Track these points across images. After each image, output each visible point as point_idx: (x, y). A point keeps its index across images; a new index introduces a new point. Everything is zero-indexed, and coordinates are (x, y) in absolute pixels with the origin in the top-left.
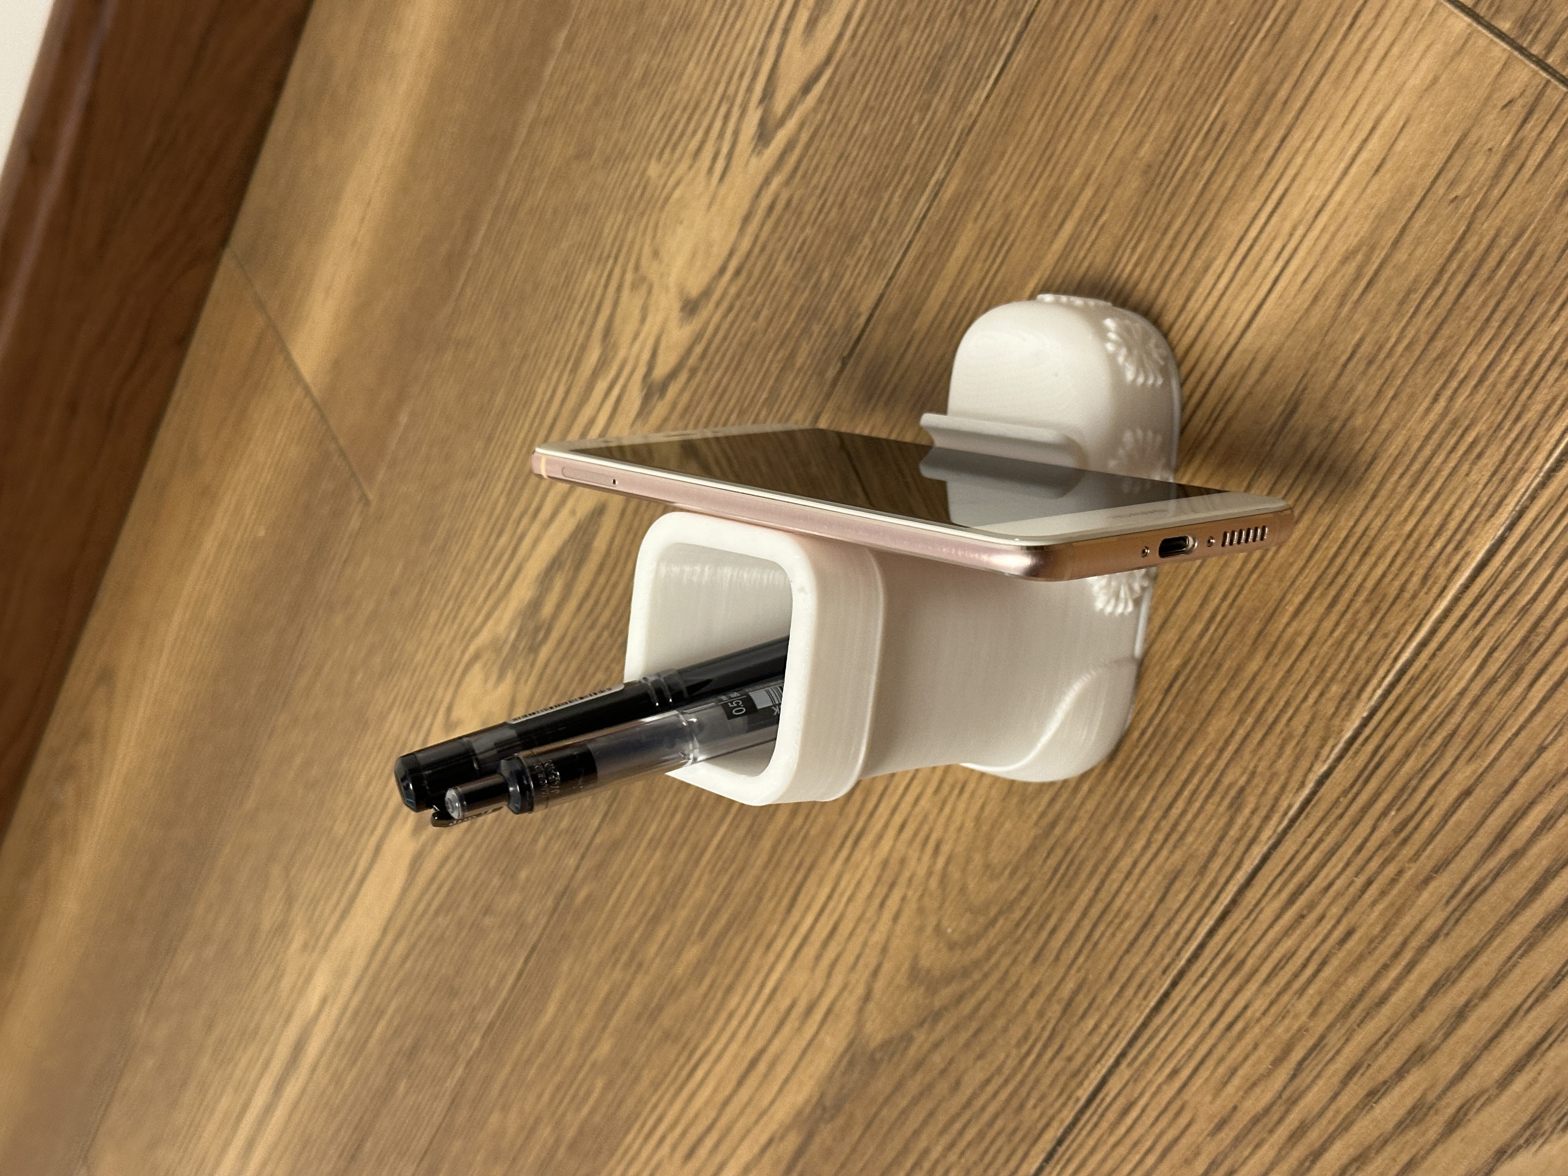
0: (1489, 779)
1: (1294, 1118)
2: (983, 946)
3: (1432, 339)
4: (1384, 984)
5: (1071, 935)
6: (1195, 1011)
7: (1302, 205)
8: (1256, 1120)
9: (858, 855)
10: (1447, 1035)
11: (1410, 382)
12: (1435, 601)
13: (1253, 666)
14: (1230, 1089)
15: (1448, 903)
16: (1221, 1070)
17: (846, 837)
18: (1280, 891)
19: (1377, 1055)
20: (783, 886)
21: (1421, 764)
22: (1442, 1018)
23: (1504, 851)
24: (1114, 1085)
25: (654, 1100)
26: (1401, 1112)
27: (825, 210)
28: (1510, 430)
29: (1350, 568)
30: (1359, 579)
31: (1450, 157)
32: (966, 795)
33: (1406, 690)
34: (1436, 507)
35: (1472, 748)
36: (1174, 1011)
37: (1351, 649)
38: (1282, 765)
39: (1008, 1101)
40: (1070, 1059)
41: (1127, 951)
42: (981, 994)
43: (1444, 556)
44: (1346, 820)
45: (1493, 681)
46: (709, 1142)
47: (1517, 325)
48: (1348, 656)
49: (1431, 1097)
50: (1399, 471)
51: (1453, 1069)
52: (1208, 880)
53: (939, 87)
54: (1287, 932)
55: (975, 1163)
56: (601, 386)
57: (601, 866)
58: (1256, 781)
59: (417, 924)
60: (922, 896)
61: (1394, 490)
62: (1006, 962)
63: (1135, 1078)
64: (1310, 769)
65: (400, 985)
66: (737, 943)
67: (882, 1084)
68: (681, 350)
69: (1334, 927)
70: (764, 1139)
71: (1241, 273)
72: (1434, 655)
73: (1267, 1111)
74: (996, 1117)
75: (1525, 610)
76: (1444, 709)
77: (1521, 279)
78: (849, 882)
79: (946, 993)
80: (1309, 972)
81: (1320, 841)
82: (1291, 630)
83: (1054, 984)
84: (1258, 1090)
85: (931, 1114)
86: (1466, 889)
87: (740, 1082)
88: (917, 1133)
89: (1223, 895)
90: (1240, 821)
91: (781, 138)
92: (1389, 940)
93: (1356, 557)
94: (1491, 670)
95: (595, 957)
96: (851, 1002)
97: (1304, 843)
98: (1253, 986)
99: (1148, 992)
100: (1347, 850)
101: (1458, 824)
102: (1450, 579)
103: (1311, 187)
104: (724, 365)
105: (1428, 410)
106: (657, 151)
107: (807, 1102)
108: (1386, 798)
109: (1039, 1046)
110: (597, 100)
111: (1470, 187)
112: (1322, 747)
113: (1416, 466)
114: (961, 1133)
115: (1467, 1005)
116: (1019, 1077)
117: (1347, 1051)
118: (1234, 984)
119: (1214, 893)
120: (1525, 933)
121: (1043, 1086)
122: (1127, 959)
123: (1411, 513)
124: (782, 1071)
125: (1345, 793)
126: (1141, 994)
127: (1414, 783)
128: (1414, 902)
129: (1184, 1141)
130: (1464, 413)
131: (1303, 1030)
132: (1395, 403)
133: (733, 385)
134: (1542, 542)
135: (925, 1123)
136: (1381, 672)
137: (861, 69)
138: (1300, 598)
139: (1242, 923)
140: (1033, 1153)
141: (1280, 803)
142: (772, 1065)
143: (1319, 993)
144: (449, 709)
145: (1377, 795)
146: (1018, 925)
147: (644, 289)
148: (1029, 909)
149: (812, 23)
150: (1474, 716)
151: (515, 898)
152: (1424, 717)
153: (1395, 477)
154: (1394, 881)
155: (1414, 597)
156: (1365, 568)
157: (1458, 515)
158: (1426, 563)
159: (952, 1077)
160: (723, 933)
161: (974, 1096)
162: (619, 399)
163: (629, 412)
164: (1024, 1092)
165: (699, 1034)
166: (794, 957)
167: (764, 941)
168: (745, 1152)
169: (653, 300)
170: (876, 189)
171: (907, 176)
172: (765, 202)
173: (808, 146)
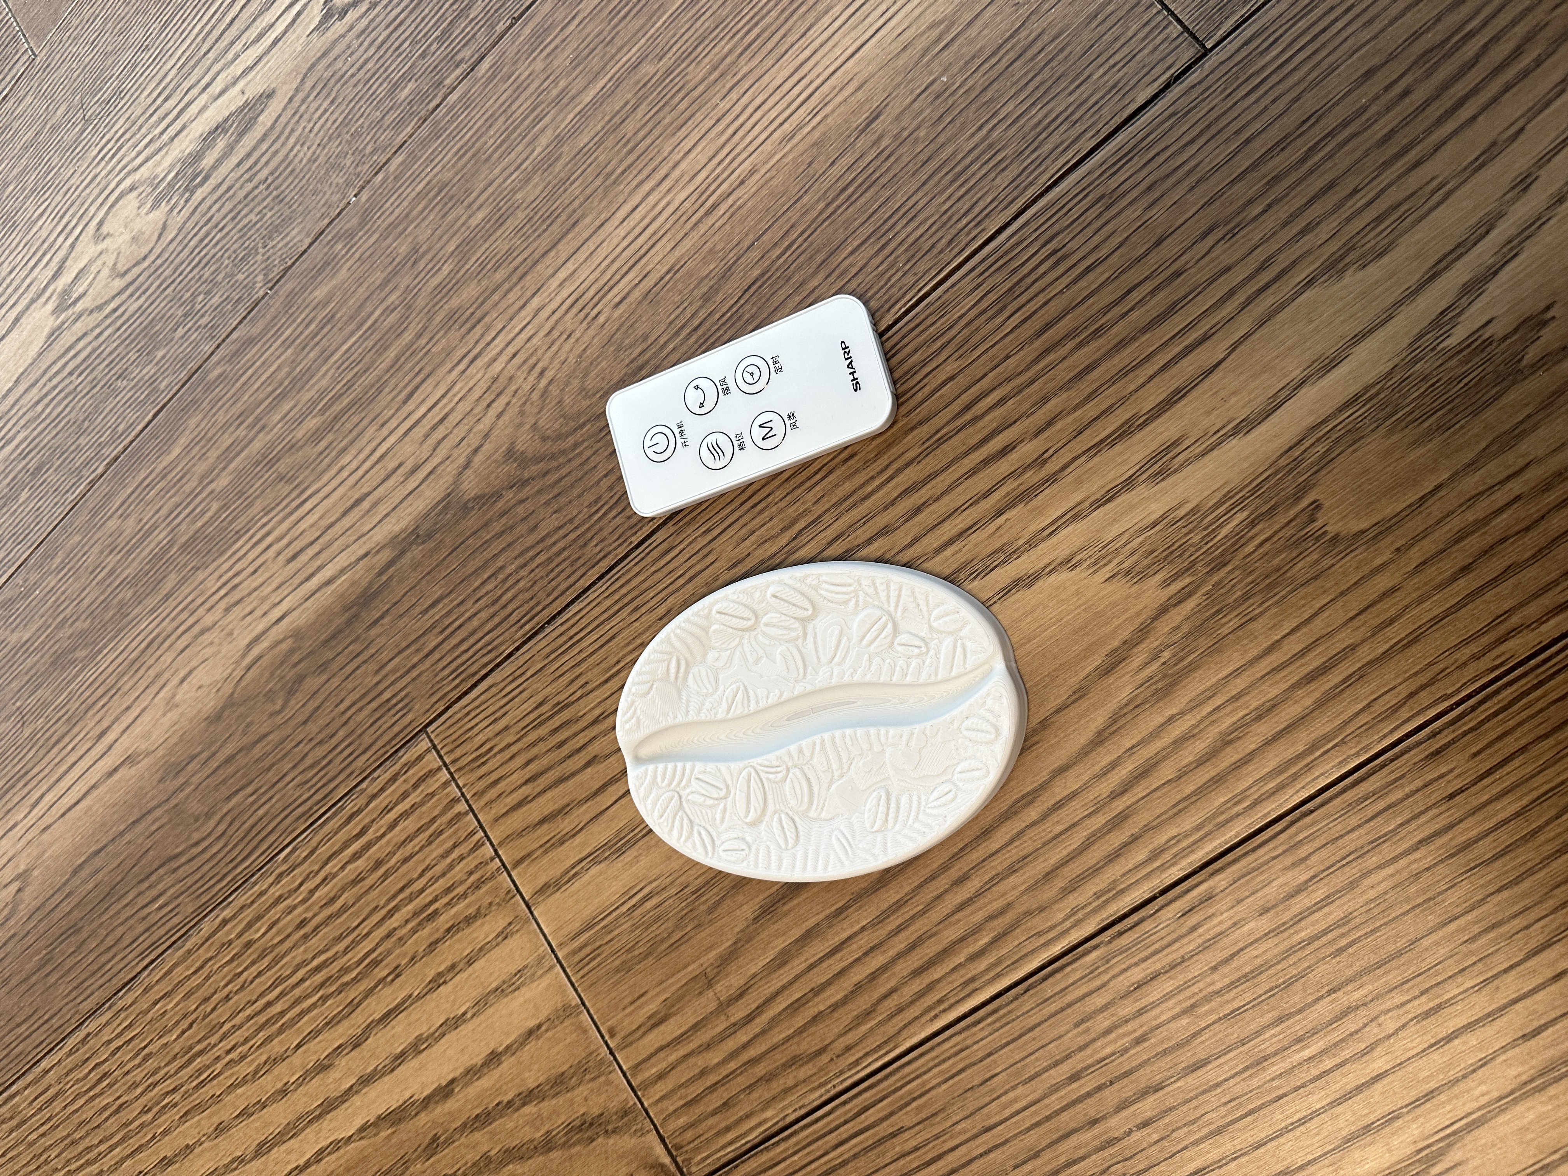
0: (967, 371)
2: (571, 440)
3: (984, 90)
9: (472, 370)
10: (907, 521)
11: (964, 114)
13: (815, 282)
14: (748, 543)
17: (464, 356)
20: (401, 385)
22: (906, 510)
25: (264, 520)
29: (898, 227)
32: (572, 340)
33: (923, 310)
35: (960, 352)
37: (889, 279)
39: (575, 540)
42: (564, 471)
46: (311, 551)
47: (1047, 91)
55: (542, 578)
57: (235, 355)
59: (51, 379)
60: (525, 403)
61: (939, 181)
62: (588, 453)
66: (355, 419)
67: (471, 522)
70: (361, 552)
72: (946, 291)
74: (564, 549)
75: (1015, 270)
76: (948, 324)
77: (1053, 64)
78: (460, 389)
79: (534, 469)
80: (818, 477)
82: (847, 262)
84: (767, 545)
85: (510, 544)
86: (938, 436)
87: (345, 514)
88: (496, 555)
93: (905, 220)
94: (984, 304)
95: (221, 418)
96: (451, 469)
101: (942, 396)
102: (967, 244)
105: (973, 134)
107: (404, 530)
109: (606, 507)
113: (958, 169)
114: (532, 559)
115: (923, 504)
116: (587, 526)
117: (835, 525)
120: (972, 465)
121: (605, 533)
123: (948, 199)
124: (383, 509)
129: (706, 572)
130: (999, 140)
131: (807, 511)
134: (1035, 230)
136: (908, 297)
138: (856, 243)
140: (590, 573)
142: (375, 504)
143: (824, 489)
150: (967, 331)
155: (940, 252)
156: (909, 229)
157: (981, 205)
158: (953, 231)
159: (532, 522)
160: (343, 412)
161: (548, 535)
162: (299, 14)
163: (310, 23)
164: (589, 535)
165: (311, 479)
166: (406, 434)
167: (380, 420)
168: (342, 560)
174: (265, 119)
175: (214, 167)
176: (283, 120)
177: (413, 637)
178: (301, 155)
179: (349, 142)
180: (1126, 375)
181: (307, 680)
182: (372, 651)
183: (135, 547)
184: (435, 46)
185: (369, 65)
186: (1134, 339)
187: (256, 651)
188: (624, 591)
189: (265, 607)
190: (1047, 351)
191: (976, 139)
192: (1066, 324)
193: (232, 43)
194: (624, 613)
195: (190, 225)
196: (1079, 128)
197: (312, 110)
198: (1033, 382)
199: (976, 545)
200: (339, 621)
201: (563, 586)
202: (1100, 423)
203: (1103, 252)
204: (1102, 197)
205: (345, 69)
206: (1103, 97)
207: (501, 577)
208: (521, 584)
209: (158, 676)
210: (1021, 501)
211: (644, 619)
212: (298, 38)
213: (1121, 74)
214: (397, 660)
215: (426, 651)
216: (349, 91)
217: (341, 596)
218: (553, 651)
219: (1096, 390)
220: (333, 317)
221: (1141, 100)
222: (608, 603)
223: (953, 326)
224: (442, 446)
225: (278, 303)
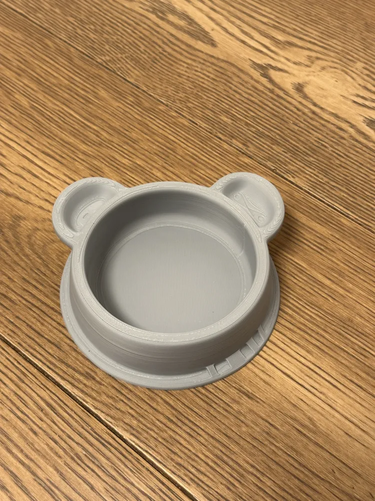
2: (30, 252)
3: (277, 464)
4: (15, 451)
5: (34, 296)
7: (333, 397)
12: (170, 470)
15: (48, 480)
18: (52, 399)
21: (104, 465)
27: (339, 157)
29: (184, 427)
30: (179, 432)
31: (351, 468)
33: (134, 457)
34: (208, 468)
35: (110, 490)
37: (151, 430)
38: (104, 398)
41: (28, 325)
42: (10, 252)
43: (188, 473)
44: (81, 430)
48: (148, 428)
50: (223, 450)
52: (57, 363)
54: (35, 403)
56: (267, 42)
57: (61, 53)
58: (98, 385)
62: (23, 264)
64: (102, 412)
66: (30, 126)
68: (282, 85)
69: (38, 426)
71: (306, 369)
72: (148, 470)
76: (126, 476)
78: (55, 183)
79: (10, 234)
80: (20, 414)
81: (73, 418)
82: (159, 400)
83: (14, 289)
86: (53, 489)
89: (51, 371)
90: (81, 378)
91: (370, 131)
92: (33, 453)
93: (188, 431)
95: (23, 50)
97: (72, 410)
98: (14, 387)
99: (11, 336)
100: (69, 431)
102: (179, 476)
103: (339, 401)
104: (274, 107)
105: (248, 463)
106: (367, 67)
108: (90, 449)
111: (338, 479)
112: (111, 417)
113: (225, 458)
115: (7, 490)
118: (14, 378)
119: (51, 366)
122: (25, 325)
123: (207, 456)
125: (92, 429)
126: (10, 333)
127: (96, 462)
128: (48, 464)
130: (246, 480)
132: (251, 446)
133: (266, 112)
138: (171, 402)
139: (39, 381)
141: (89, 398)
143: (11, 419)
145: (91, 445)
146: (38, 269)
147: (308, 63)
148: (45, 275)
150: (123, 490)
151: (47, 6)
152: (123, 466)
154: (56, 453)
155: (172, 459)
156: (184, 435)
157: (205, 479)
158: (186, 465)
160: (33, 118)
162: (261, 52)
163: (256, 58)
166: (24, 156)
167: (30, 140)
169: (304, 68)
170: (347, 184)
171: (352, 199)
172: (344, 125)
173: (367, 147)
174: (199, 45)
175: (169, 22)
176: (200, 54)
178: (182, 68)
179: (192, 93)
184: (254, 130)
185: (237, 96)
191: (246, 465)
193: (239, 19)
195: (134, 14)
197: (208, 69)
205: (233, 82)
212: (247, 54)
216: (221, 88)
220: (90, 103)
223: (125, 479)
224: (19, 178)
225: (95, 71)
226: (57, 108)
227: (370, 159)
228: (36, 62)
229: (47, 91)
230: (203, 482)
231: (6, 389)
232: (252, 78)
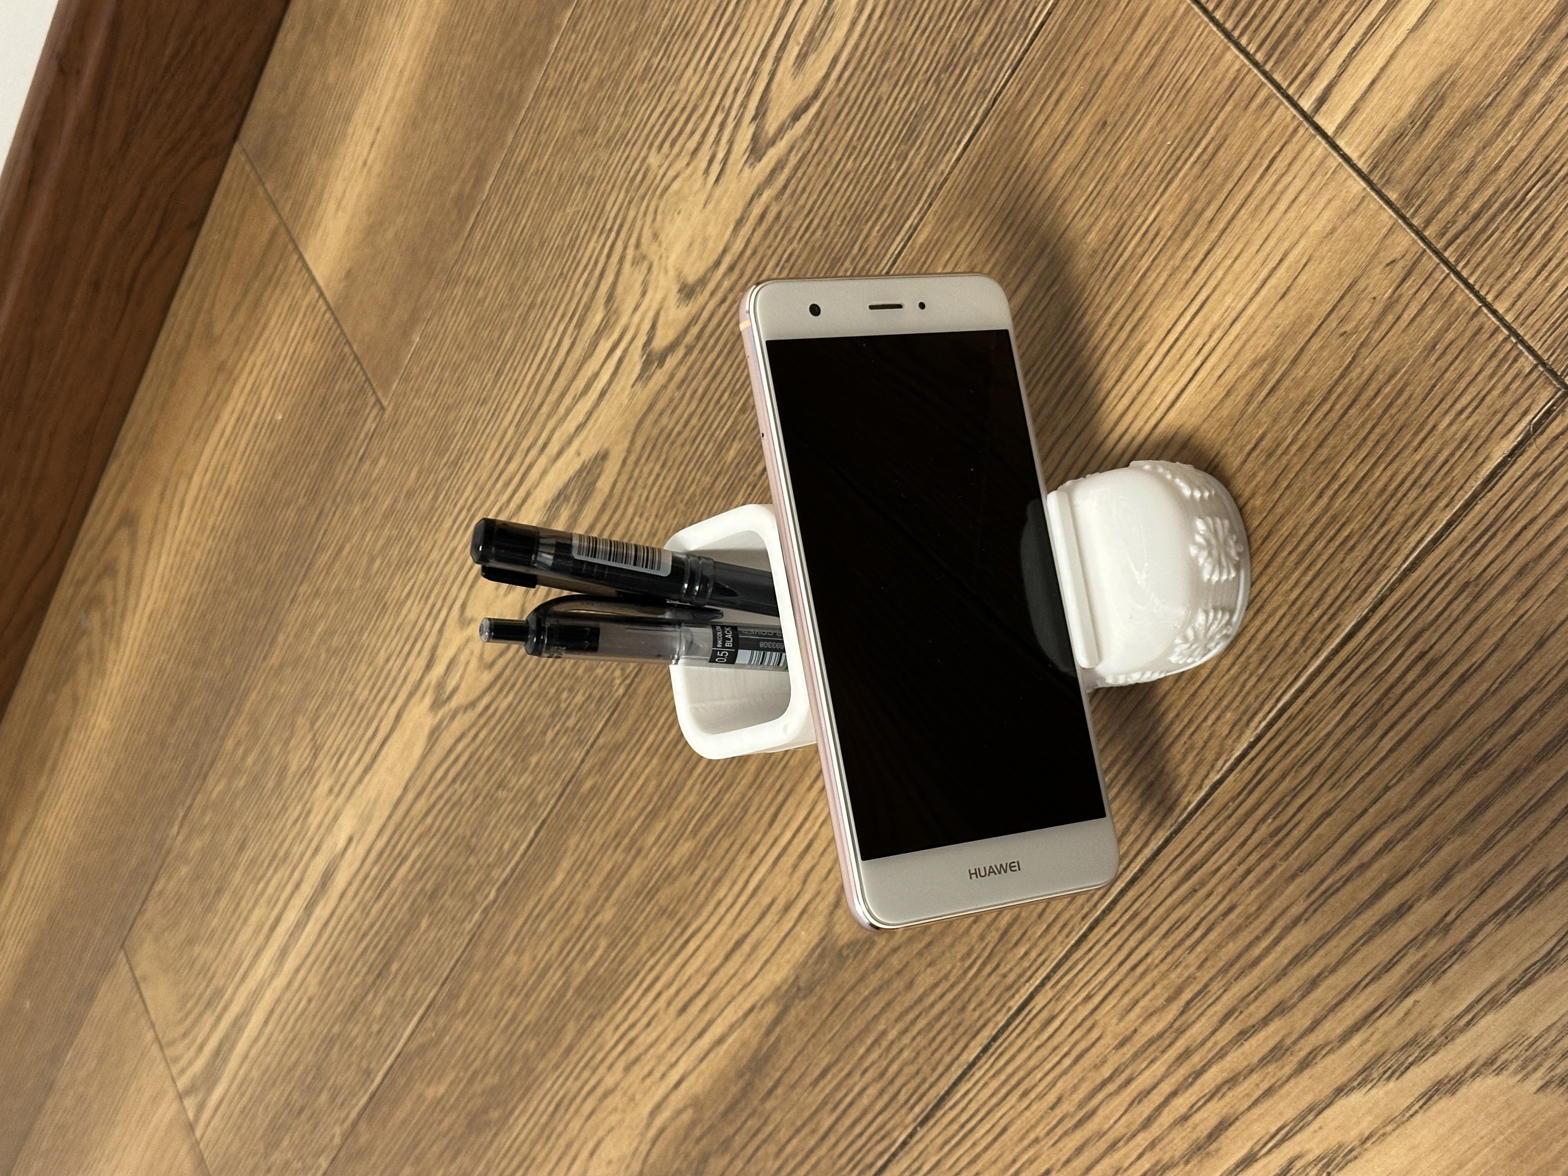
0: (1345, 804)
1: (1181, 1045)
3: (1320, 446)
4: (1257, 951)
6: (1107, 953)
7: (1220, 313)
8: (1151, 1042)
10: (1303, 997)
11: (1301, 477)
12: (1312, 659)
14: (1132, 1015)
15: (1308, 896)
16: (1126, 1000)
18: (1178, 868)
19: (1249, 1005)
20: (765, 804)
21: (1293, 785)
22: (1300, 983)
23: (1354, 863)
24: (1040, 1001)
25: (652, 962)
26: (1265, 1050)
27: (812, 228)
28: (1377, 532)
30: (1253, 631)
31: (1342, 298)
33: (1285, 726)
34: (1315, 584)
35: (1333, 781)
36: (1090, 950)
37: (1243, 685)
38: (1185, 769)
39: (953, 1002)
40: (1005, 976)
43: (1320, 624)
44: (1233, 820)
45: (1352, 729)
46: (699, 1002)
47: (1388, 448)
48: (1240, 691)
49: (1288, 1042)
50: (1289, 549)
51: (1307, 1023)
53: (915, 142)
54: (1182, 901)
55: (924, 1048)
56: (604, 346)
57: (604, 764)
59: (436, 787)
61: (1284, 563)
63: (1057, 998)
64: (1206, 776)
65: (421, 837)
66: (725, 844)
67: (848, 976)
68: (680, 327)
69: (1220, 902)
70: (747, 1006)
71: (1168, 359)
72: (1307, 702)
73: (1161, 1035)
74: (942, 1013)
75: (1380, 678)
76: (1313, 746)
77: (1393, 411)
80: (1198, 934)
81: (1212, 834)
84: (1154, 1019)
85: (888, 1004)
86: (1323, 887)
87: (727, 958)
88: (876, 1017)
91: (772, 155)
92: (1262, 918)
94: (1351, 721)
95: (599, 838)
96: (823, 907)
97: (1199, 833)
98: (1154, 939)
99: (1070, 933)
100: (1232, 844)
101: (1320, 836)
102: (1323, 643)
103: (1228, 300)
105: (1313, 504)
106: (657, 143)
107: (785, 981)
108: (1265, 807)
109: (980, 962)
110: (601, 83)
111: (1357, 327)
112: (1217, 760)
113: (1302, 548)
114: (913, 1022)
115: (1319, 975)
116: (962, 985)
117: (1225, 998)
118: (1139, 935)
120: (1366, 928)
121: (982, 994)
123: (1296, 584)
124: (763, 953)
125: (1233, 799)
126: (1063, 934)
127: (1288, 799)
128: (1283, 891)
129: (1093, 1051)
130: (1342, 511)
131: (1191, 978)
132: (1288, 493)
134: (1397, 626)
135: (883, 1010)
136: (1266, 708)
137: (846, 110)
139: (1146, 890)
140: (972, 1044)
141: (1182, 799)
142: (755, 948)
143: (1205, 951)
144: (464, 606)
145: (1258, 804)
147: (645, 265)
149: (802, 58)
150: (1336, 754)
151: (526, 779)
152: (1298, 750)
153: (1285, 553)
154: (1268, 873)
155: (1294, 654)
157: (1333, 593)
158: (1306, 627)
159: (906, 977)
160: (712, 836)
161: (925, 995)
162: (621, 361)
163: (630, 373)
164: (966, 996)
165: (691, 914)
166: (776, 863)
167: (749, 847)
168: (731, 1015)
169: (653, 277)
170: (857, 220)
171: (885, 215)
172: (756, 211)
173: (796, 168)
174: (604, 485)
176: (620, 486)
177: (807, 1114)
178: (640, 528)
179: (684, 513)
180: (1524, 817)
181: (712, 1160)
182: (769, 1128)
183: (533, 988)
185: (694, 421)
186: (1528, 770)
187: (658, 1122)
188: (1010, 1069)
189: (662, 1068)
190: (1431, 783)
191: (1317, 509)
192: (1447, 749)
193: (563, 395)
194: (1013, 1099)
196: (1431, 495)
197: (645, 475)
198: (1419, 823)
199: (1385, 1034)
200: (734, 1089)
201: (948, 1059)
202: (1504, 879)
203: (1477, 656)
204: (1467, 584)
205: (670, 426)
206: (1452, 454)
207: (885, 1044)
208: (906, 1054)
209: (569, 1146)
210: (1428, 978)
211: (1034, 1107)
212: (623, 389)
213: (1470, 423)
214: (795, 1142)
215: (821, 1132)
216: (677, 453)
217: (734, 1058)
218: (946, 1142)
219: (1493, 836)
221: (1497, 457)
222: (995, 1084)
223: (1318, 749)
224: (810, 879)
225: (637, 704)
226: (697, 786)
227: (818, 164)
228: (619, 815)
229: (668, 801)
230: (1337, 598)
231: (1156, 953)
232: (664, 387)
